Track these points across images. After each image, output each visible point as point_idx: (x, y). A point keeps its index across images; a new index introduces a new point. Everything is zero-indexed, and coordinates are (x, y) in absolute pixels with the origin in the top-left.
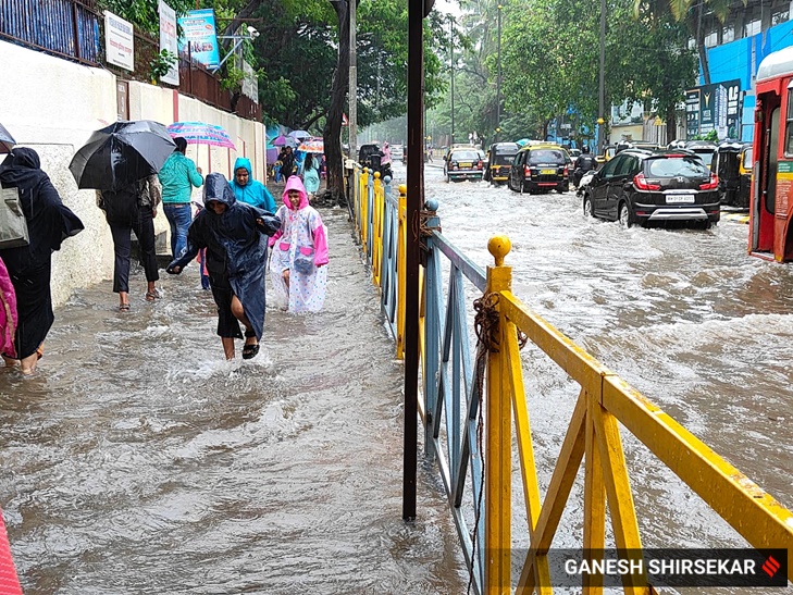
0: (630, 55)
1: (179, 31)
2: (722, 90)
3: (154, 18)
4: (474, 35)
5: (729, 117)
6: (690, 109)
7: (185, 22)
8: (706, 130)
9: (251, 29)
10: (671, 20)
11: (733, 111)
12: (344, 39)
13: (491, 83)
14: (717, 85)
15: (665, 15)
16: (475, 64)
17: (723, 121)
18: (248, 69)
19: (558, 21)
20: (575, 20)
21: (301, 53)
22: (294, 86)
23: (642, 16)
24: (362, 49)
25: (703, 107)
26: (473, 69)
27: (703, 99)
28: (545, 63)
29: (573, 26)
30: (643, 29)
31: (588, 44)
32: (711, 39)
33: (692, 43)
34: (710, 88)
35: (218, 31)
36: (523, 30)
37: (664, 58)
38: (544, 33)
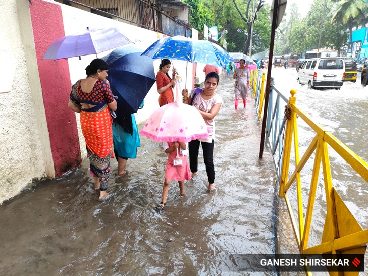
0: (328, 34)
1: (209, 32)
2: (355, 44)
3: (203, 29)
4: (284, 30)
5: (356, 51)
6: (345, 49)
7: (210, 30)
8: (349, 55)
9: (226, 31)
10: (342, 23)
11: (358, 49)
12: (249, 32)
13: (287, 42)
14: (354, 42)
15: (340, 22)
16: (283, 38)
17: (354, 52)
18: (225, 41)
19: (308, 25)
20: (313, 25)
21: (238, 36)
22: (236, 45)
23: (333, 23)
24: (254, 34)
25: (349, 48)
26: (283, 39)
27: (349, 46)
28: (303, 37)
29: (312, 27)
30: (333, 27)
31: (316, 31)
32: (354, 29)
33: (348, 30)
34: (352, 43)
35: (218, 32)
36: (298, 28)
37: (338, 35)
38: (304, 28)
